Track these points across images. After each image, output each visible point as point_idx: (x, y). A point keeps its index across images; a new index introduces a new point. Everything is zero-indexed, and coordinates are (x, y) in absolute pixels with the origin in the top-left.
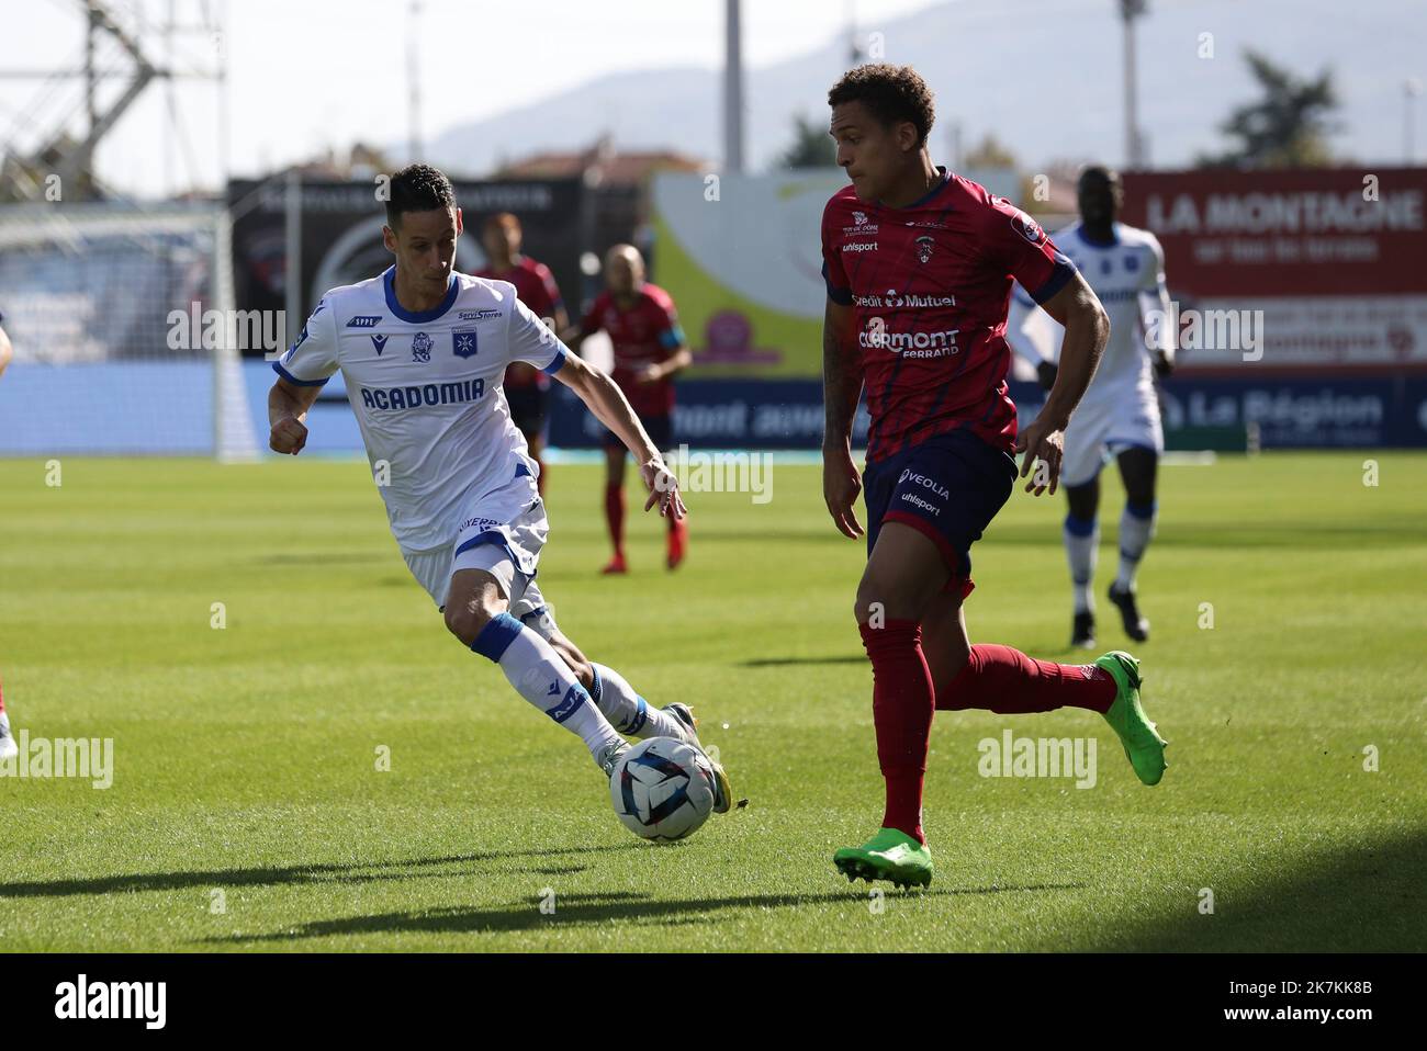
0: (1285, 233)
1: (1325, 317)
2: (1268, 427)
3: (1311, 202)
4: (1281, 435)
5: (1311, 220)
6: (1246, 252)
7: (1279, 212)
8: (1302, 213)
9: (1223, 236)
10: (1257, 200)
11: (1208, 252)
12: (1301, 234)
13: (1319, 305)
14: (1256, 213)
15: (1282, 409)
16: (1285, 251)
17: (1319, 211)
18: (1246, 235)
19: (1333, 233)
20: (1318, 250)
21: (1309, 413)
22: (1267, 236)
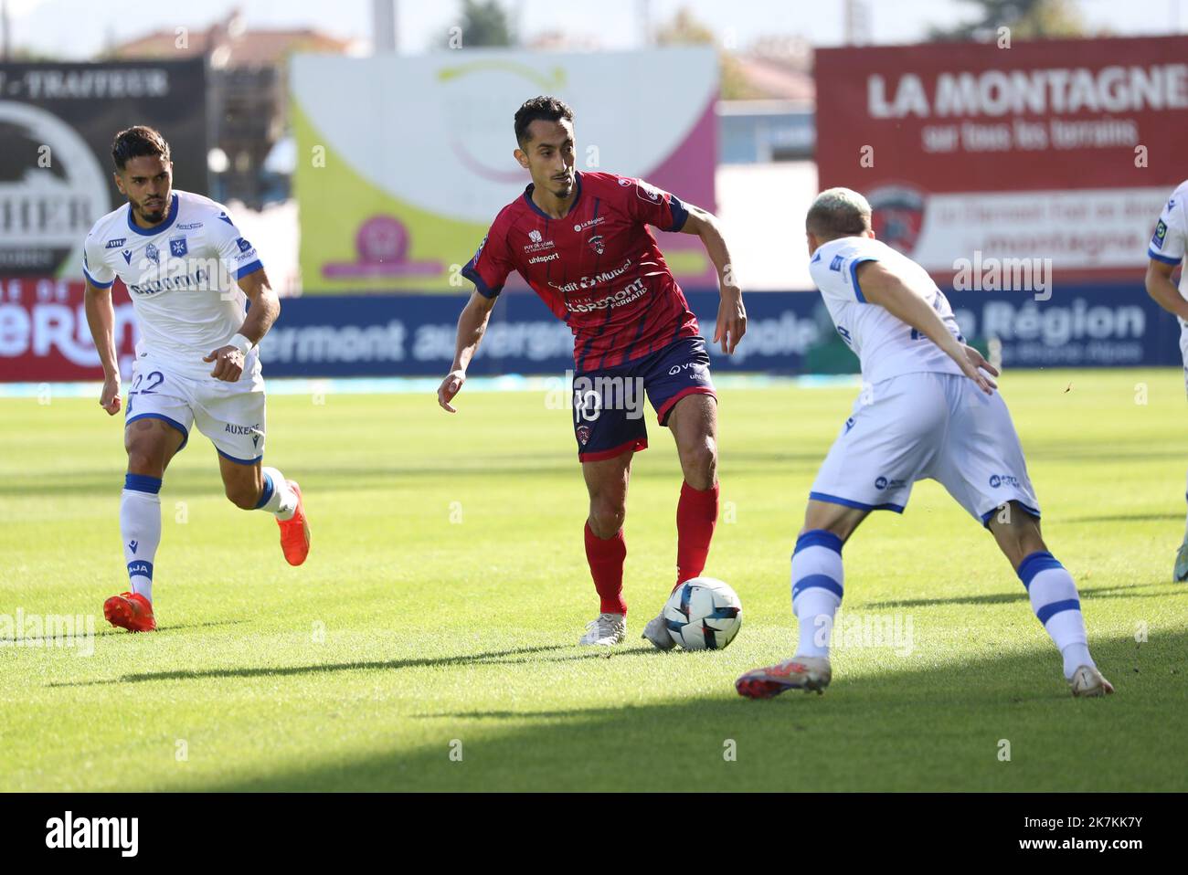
0: (1029, 117)
1: (1076, 213)
2: (1011, 342)
3: (1058, 79)
4: (1027, 352)
5: (1058, 101)
6: (981, 139)
7: (1021, 91)
8: (1048, 91)
9: (954, 120)
10: (995, 78)
11: (939, 140)
12: (1047, 117)
13: (1070, 199)
14: (994, 93)
15: (1028, 322)
16: (1029, 136)
17: (1068, 88)
18: (983, 119)
19: (1085, 115)
20: (1067, 135)
21: (1059, 327)
22: (1007, 120)
